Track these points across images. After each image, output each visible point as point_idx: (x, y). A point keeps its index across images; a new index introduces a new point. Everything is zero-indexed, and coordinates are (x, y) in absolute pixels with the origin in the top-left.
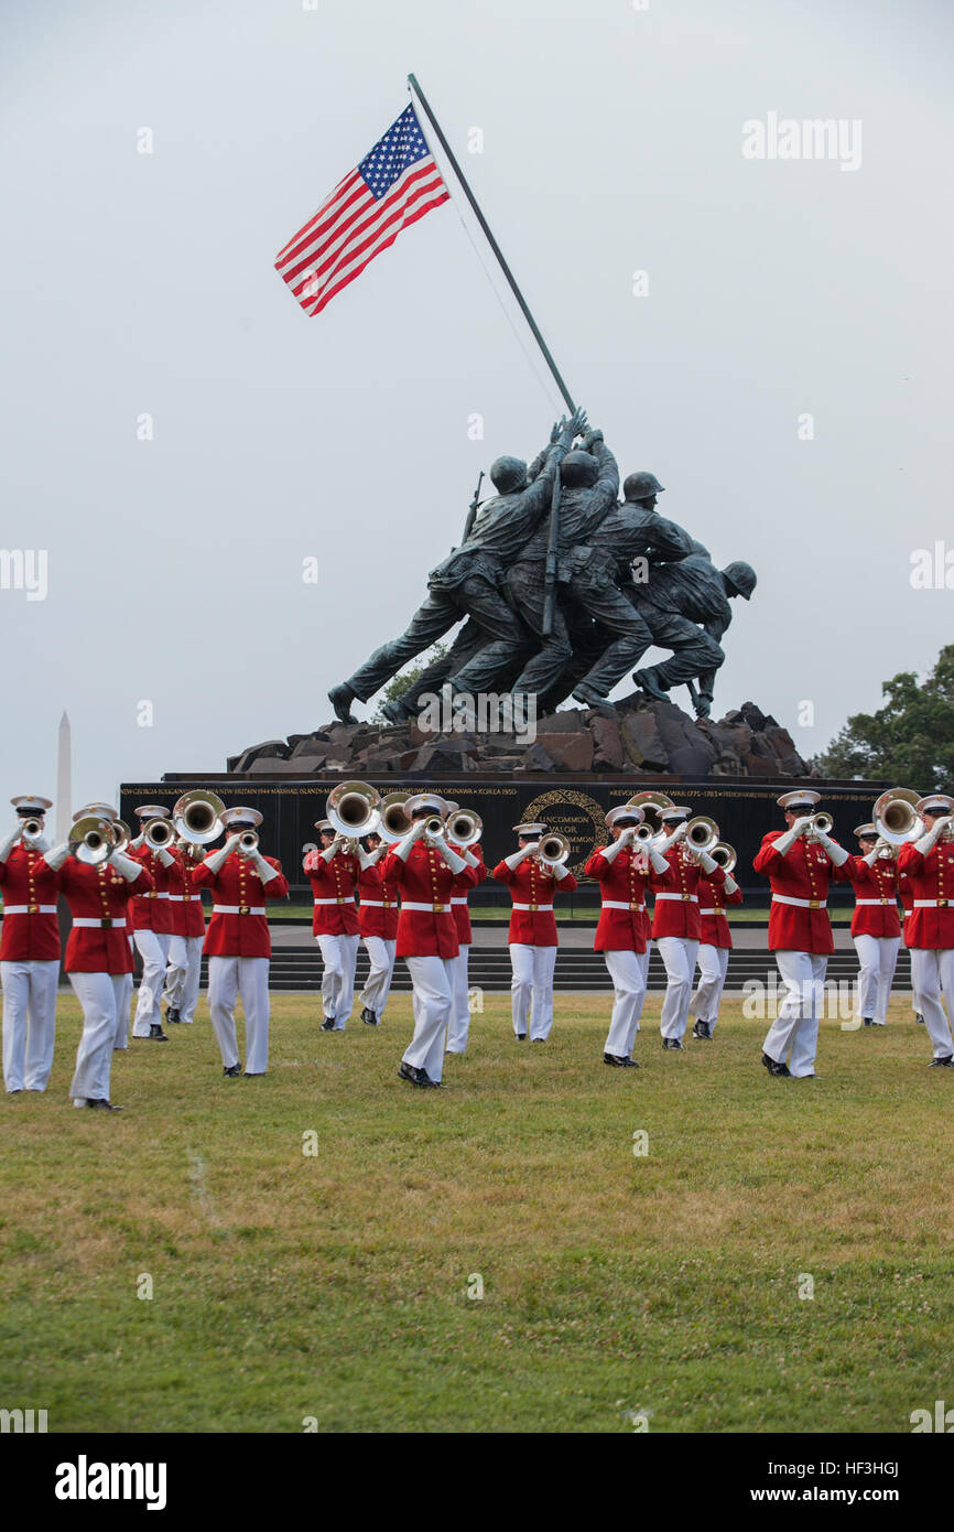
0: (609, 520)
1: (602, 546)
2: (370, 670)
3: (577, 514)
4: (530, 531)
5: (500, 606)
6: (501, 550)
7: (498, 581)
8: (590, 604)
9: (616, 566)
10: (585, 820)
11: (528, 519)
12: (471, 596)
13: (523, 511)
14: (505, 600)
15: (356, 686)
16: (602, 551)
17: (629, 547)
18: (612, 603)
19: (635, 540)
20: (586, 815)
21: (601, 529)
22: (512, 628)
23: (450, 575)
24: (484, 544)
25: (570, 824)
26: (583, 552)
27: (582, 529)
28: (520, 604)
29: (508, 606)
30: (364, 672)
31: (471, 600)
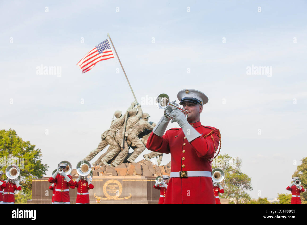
0: (137, 123)
1: (135, 129)
2: (90, 155)
3: (131, 122)
4: (121, 126)
5: (114, 142)
6: (115, 130)
7: (114, 137)
8: (132, 141)
9: (138, 132)
10: (117, 186)
11: (120, 123)
12: (108, 140)
13: (119, 122)
14: (115, 141)
15: (86, 159)
16: (135, 130)
17: (140, 129)
18: (136, 141)
19: (142, 127)
20: (117, 185)
21: (135, 125)
22: (116, 146)
23: (104, 135)
24: (111, 129)
25: (114, 187)
26: (131, 130)
27: (131, 125)
28: (118, 141)
29: (116, 141)
30: (88, 156)
31: (108, 141)
